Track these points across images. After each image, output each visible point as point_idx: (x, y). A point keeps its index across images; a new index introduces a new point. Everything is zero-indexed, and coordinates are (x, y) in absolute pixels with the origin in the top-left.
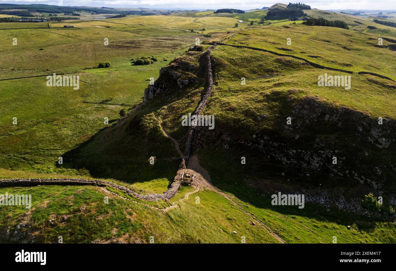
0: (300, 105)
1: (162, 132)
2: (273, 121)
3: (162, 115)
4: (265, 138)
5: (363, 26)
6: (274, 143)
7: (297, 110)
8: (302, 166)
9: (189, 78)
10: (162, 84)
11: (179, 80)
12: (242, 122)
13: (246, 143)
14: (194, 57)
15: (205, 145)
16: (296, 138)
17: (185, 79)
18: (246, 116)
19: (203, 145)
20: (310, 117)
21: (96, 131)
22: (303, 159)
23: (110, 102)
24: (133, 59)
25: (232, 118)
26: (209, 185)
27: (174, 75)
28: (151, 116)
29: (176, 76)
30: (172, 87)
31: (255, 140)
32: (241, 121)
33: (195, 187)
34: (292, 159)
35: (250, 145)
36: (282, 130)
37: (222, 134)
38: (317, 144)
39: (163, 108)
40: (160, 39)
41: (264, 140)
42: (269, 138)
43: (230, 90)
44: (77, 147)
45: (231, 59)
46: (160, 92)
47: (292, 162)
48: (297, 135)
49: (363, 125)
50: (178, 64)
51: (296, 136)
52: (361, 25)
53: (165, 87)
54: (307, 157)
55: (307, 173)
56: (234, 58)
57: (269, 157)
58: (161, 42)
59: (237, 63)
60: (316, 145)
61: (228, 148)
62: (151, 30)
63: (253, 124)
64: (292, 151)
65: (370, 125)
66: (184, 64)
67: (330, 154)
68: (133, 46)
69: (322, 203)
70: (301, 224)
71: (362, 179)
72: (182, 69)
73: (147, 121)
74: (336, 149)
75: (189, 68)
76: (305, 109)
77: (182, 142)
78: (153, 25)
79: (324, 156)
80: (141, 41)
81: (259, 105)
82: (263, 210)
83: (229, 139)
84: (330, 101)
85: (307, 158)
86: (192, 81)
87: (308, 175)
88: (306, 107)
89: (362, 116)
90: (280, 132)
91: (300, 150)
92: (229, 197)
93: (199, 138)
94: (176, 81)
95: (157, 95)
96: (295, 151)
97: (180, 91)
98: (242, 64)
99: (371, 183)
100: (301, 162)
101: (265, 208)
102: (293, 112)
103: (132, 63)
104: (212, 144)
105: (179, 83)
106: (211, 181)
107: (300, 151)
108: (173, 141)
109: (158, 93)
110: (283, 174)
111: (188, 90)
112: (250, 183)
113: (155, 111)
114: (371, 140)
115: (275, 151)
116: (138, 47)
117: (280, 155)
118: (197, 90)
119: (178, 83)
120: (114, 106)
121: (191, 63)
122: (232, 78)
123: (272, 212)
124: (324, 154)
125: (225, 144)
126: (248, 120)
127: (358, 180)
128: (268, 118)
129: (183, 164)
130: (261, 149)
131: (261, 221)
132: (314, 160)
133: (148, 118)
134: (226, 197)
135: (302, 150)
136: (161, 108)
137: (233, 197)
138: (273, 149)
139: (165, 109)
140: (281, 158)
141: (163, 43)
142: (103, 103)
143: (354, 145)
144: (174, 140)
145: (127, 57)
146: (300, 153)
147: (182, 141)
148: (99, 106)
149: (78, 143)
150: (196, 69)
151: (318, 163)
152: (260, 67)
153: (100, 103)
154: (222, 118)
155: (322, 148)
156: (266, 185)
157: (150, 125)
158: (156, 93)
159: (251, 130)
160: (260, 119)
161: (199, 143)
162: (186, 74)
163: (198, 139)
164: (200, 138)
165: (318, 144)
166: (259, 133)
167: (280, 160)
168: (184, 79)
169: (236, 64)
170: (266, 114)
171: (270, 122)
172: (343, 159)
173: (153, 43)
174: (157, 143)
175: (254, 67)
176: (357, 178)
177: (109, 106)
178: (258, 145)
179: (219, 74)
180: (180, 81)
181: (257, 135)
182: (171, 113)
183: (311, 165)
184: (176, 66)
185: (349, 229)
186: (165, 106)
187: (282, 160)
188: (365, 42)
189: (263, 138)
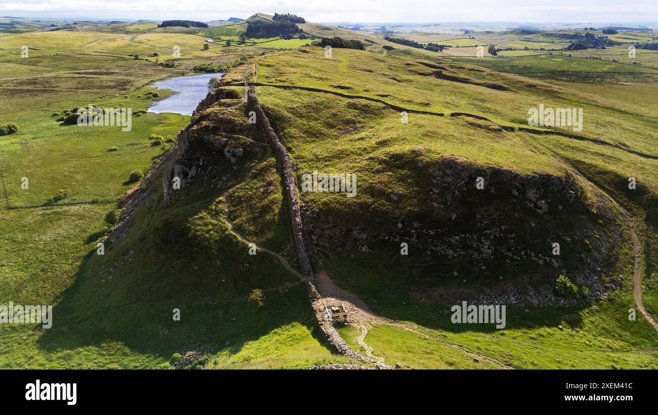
0: (440, 170)
1: (244, 243)
2: (415, 198)
3: (223, 214)
4: (415, 226)
5: (377, 46)
6: (430, 231)
7: (438, 178)
8: (473, 256)
9: (243, 144)
10: (198, 159)
11: (226, 149)
12: (373, 206)
13: (391, 238)
14: (236, 109)
15: (329, 253)
16: (452, 219)
17: (237, 147)
18: (372, 196)
19: (327, 252)
20: (457, 185)
21: (77, 261)
22: (470, 247)
23: (66, 201)
24: (57, 113)
25: (354, 202)
26: (374, 317)
27: (214, 142)
28: (201, 218)
29: (219, 143)
30: (218, 163)
31: (402, 231)
32: (371, 205)
33: (356, 325)
34: (458, 250)
35: (398, 240)
36: (432, 210)
37: (351, 230)
38: (479, 222)
39: (217, 200)
40: (84, 73)
41: (416, 229)
42: (420, 225)
43: (318, 159)
44: (59, 300)
45: (290, 108)
46: (197, 173)
47: (459, 255)
48: (452, 214)
49: (516, 187)
50: (213, 122)
51: (452, 216)
52: (374, 45)
53: (204, 163)
54: (475, 242)
55: (482, 266)
56: (294, 107)
57: (429, 253)
58: (91, 79)
59: (301, 114)
60: (479, 224)
61: (368, 250)
62: (57, 57)
63: (390, 207)
64: (454, 238)
65: (523, 184)
66: (224, 122)
67: (497, 232)
68: (40, 89)
69: (514, 302)
70: (515, 341)
71: (540, 259)
72: (225, 131)
73: (202, 228)
74: (501, 225)
75: (236, 128)
76: (448, 175)
77: (290, 255)
78: (56, 48)
79: (492, 237)
80: (49, 78)
81: (384, 177)
82: (464, 335)
83: (365, 236)
84: (471, 160)
85: (475, 244)
86: (248, 148)
87: (484, 268)
88: (449, 172)
89: (513, 176)
90: (430, 213)
91: (463, 234)
92: (410, 327)
93: (316, 242)
94: (221, 152)
95: (191, 179)
96: (457, 238)
97: (234, 168)
98: (309, 114)
99: (550, 261)
100: (469, 251)
101: (465, 331)
102: (435, 181)
103: (58, 121)
104: (340, 248)
105: (228, 155)
106: (370, 309)
107: (463, 236)
108: (273, 256)
109: (193, 175)
110: (455, 274)
111: (249, 165)
112: (420, 298)
113: (207, 208)
114: (531, 205)
115: (434, 242)
116: (51, 90)
117: (442, 248)
118: (265, 163)
119: (226, 155)
120: (78, 207)
121: (236, 119)
122: (305, 138)
123: (476, 334)
124: (491, 234)
125: (363, 246)
126: (380, 202)
127: (536, 261)
128: (406, 195)
129: (315, 292)
130: (415, 243)
131: (479, 353)
132: (484, 245)
133: (199, 222)
134: (407, 329)
135: (466, 234)
136: (215, 200)
137: (416, 326)
138: (431, 240)
139: (223, 202)
140: (445, 251)
141: (96, 80)
142: (49, 204)
143: (516, 215)
144: (274, 254)
145: (42, 111)
146: (465, 238)
147: (290, 253)
148: (48, 212)
149: (58, 292)
150: (247, 129)
151: (489, 248)
152: (335, 117)
153: (45, 205)
154: (341, 205)
155: (487, 227)
156: (441, 295)
157: (211, 234)
158: (189, 177)
159: (392, 217)
160: (395, 198)
161: (318, 250)
162: (235, 139)
163: (314, 244)
164: (318, 242)
165: (482, 223)
166: (404, 220)
167: (444, 253)
168: (235, 148)
169: (301, 116)
170: (400, 189)
171: (412, 201)
172: (512, 236)
173: (75, 81)
174: (243, 264)
175: (327, 118)
176: (535, 259)
177: (65, 208)
178: (410, 238)
179: (286, 133)
180: (229, 152)
181: (403, 222)
182: (238, 208)
183: (482, 253)
184: (213, 127)
185: (561, 329)
186: (219, 197)
187: (447, 253)
188: (405, 70)
189: (412, 227)
